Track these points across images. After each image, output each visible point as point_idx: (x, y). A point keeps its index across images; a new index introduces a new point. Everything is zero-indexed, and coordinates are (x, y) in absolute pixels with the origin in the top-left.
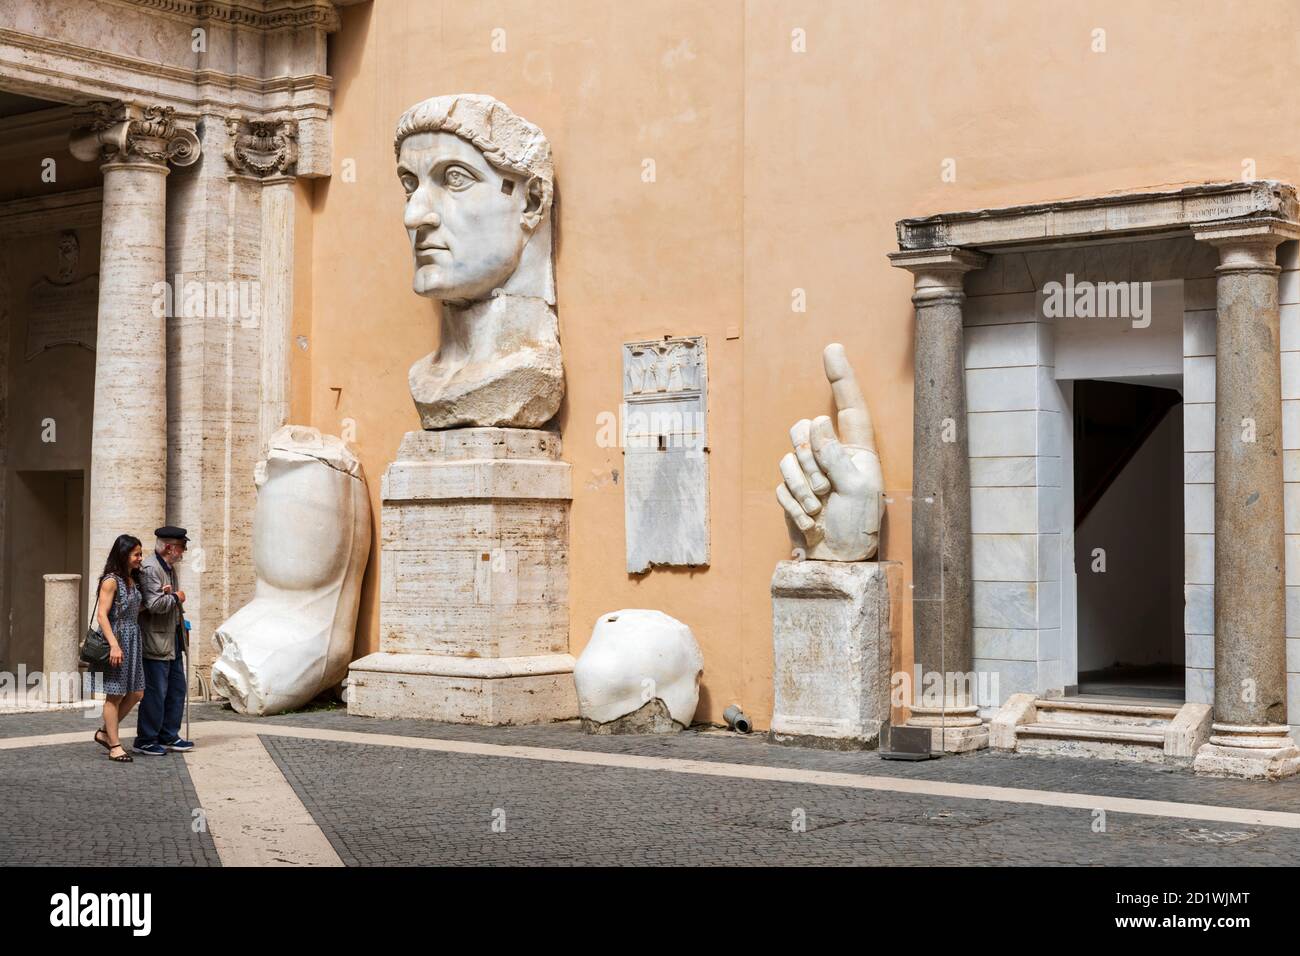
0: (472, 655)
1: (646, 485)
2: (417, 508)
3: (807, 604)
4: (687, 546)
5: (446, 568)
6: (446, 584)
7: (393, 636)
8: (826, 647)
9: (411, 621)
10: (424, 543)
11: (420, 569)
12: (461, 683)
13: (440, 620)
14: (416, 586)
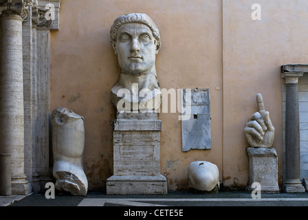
0: (153, 175)
1: (190, 128)
2: (129, 133)
3: (264, 158)
4: (204, 144)
5: (142, 150)
6: (142, 155)
7: (119, 171)
8: (269, 168)
9: (127, 166)
10: (132, 143)
11: (130, 151)
12: (155, 183)
13: (139, 166)
14: (129, 156)
